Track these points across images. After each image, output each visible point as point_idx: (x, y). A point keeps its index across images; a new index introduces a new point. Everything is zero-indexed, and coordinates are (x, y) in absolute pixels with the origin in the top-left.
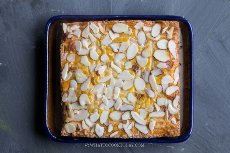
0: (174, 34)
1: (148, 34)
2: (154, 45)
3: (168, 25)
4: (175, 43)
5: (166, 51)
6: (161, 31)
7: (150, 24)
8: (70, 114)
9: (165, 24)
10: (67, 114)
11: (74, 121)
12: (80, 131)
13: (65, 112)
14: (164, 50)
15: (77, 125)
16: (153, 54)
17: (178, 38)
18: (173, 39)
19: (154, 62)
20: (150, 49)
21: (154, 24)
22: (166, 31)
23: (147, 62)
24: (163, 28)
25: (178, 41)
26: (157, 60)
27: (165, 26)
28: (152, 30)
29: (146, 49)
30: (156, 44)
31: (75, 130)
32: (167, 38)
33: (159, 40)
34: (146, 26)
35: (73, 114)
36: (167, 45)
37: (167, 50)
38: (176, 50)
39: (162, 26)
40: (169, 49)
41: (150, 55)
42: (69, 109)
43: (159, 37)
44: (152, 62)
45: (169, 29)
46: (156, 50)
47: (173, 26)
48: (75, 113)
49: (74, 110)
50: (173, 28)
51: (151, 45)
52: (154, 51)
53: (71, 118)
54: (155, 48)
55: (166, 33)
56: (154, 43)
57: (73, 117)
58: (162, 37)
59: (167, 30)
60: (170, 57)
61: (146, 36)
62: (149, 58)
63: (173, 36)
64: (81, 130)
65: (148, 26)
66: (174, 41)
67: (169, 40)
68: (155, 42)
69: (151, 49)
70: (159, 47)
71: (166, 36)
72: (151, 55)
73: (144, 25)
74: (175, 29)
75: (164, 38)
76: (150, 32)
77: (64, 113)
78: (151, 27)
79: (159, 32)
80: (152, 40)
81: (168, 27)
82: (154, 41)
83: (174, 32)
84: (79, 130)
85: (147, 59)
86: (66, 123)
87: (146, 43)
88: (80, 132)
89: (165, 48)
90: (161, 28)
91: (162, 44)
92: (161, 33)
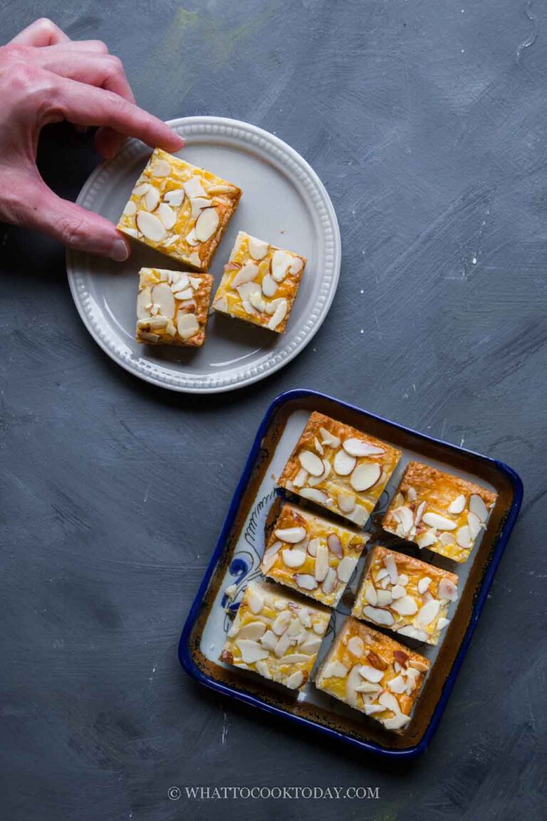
0: (334, 433)
1: (312, 482)
2: (339, 481)
3: (313, 435)
4: (351, 438)
5: (359, 464)
6: (317, 453)
7: (294, 470)
8: (158, 324)
9: (307, 442)
10: (158, 332)
11: (175, 316)
12: (196, 305)
13: (153, 335)
14: (355, 466)
15: (181, 309)
16: (354, 490)
17: (345, 428)
18: (343, 438)
19: (371, 495)
20: (342, 492)
21: (296, 460)
22: (322, 446)
23: (364, 508)
24: (315, 448)
25: (350, 430)
26: (370, 488)
27: (311, 442)
28: (306, 471)
29: (339, 500)
30: (338, 475)
31: (192, 315)
32: (335, 449)
33: (332, 466)
34: (294, 477)
35: (158, 316)
36: (349, 455)
37: (359, 462)
38: (365, 443)
39: (309, 447)
40: (359, 455)
41: (353, 497)
42: (148, 324)
43: (326, 462)
44: (368, 499)
45: (321, 438)
46: (350, 479)
47: (318, 428)
48: (158, 313)
49: (152, 315)
50: (322, 430)
51: (334, 486)
52: (350, 486)
53: (167, 323)
54: (346, 481)
55: (326, 447)
56: (333, 477)
57: (165, 318)
58: (329, 457)
59: (320, 443)
60: (376, 460)
61: (314, 487)
62: (357, 501)
63: (336, 436)
64: (193, 302)
65: (296, 475)
66: (348, 439)
67: (341, 447)
68: (332, 475)
69: (343, 490)
70: (345, 472)
71: (331, 448)
72: (354, 494)
73: (292, 480)
74: (327, 426)
75: (333, 456)
76: (309, 475)
77: (155, 337)
78: (301, 470)
79: (317, 459)
80: (326, 479)
81: (316, 438)
82: (331, 477)
83: (331, 430)
84: (193, 306)
85: (359, 506)
86: (177, 334)
87: (327, 494)
88: (198, 304)
89: (353, 462)
90: (311, 451)
91: (343, 464)
92: (321, 456)
